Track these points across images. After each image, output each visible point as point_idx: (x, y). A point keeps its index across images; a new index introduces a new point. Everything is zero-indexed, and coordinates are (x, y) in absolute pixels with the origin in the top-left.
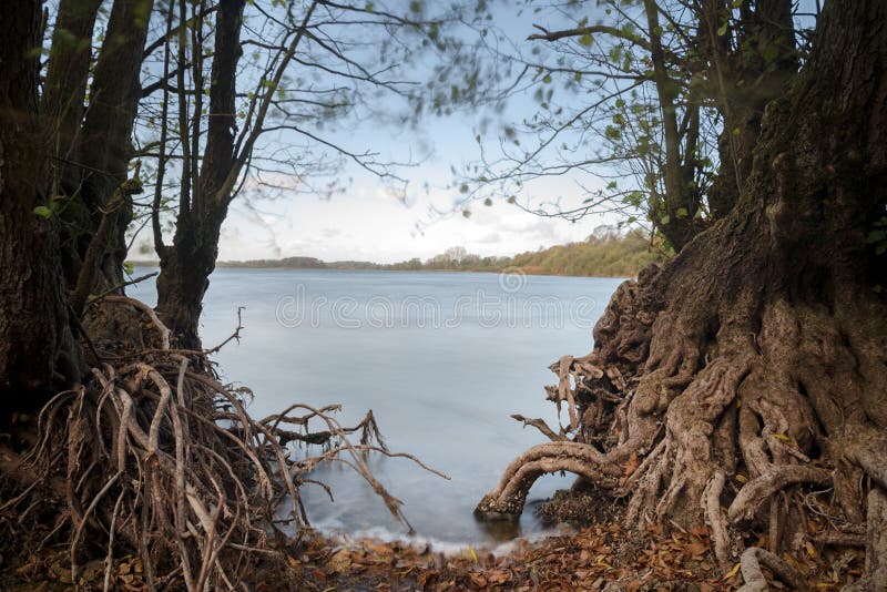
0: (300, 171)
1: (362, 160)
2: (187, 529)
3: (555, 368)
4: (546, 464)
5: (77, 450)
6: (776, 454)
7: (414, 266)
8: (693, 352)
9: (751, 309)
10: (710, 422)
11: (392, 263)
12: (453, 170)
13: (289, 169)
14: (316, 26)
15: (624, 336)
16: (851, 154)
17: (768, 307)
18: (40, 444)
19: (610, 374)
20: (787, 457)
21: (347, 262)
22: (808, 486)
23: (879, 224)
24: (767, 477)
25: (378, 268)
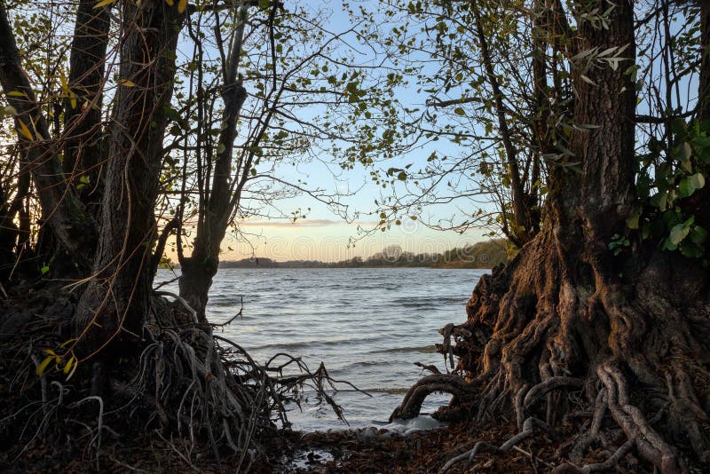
0: (268, 197)
1: (314, 194)
2: (228, 413)
3: (442, 332)
4: (431, 386)
5: (161, 376)
6: (555, 371)
7: (356, 263)
8: (521, 318)
9: (552, 290)
10: (523, 356)
11: (337, 262)
12: (376, 202)
13: (261, 196)
14: (282, 107)
15: (484, 310)
16: (592, 200)
17: (561, 287)
18: (141, 373)
19: (477, 335)
20: (561, 373)
21: (297, 262)
22: (570, 388)
23: (613, 238)
24: (546, 382)
25: (324, 266)
